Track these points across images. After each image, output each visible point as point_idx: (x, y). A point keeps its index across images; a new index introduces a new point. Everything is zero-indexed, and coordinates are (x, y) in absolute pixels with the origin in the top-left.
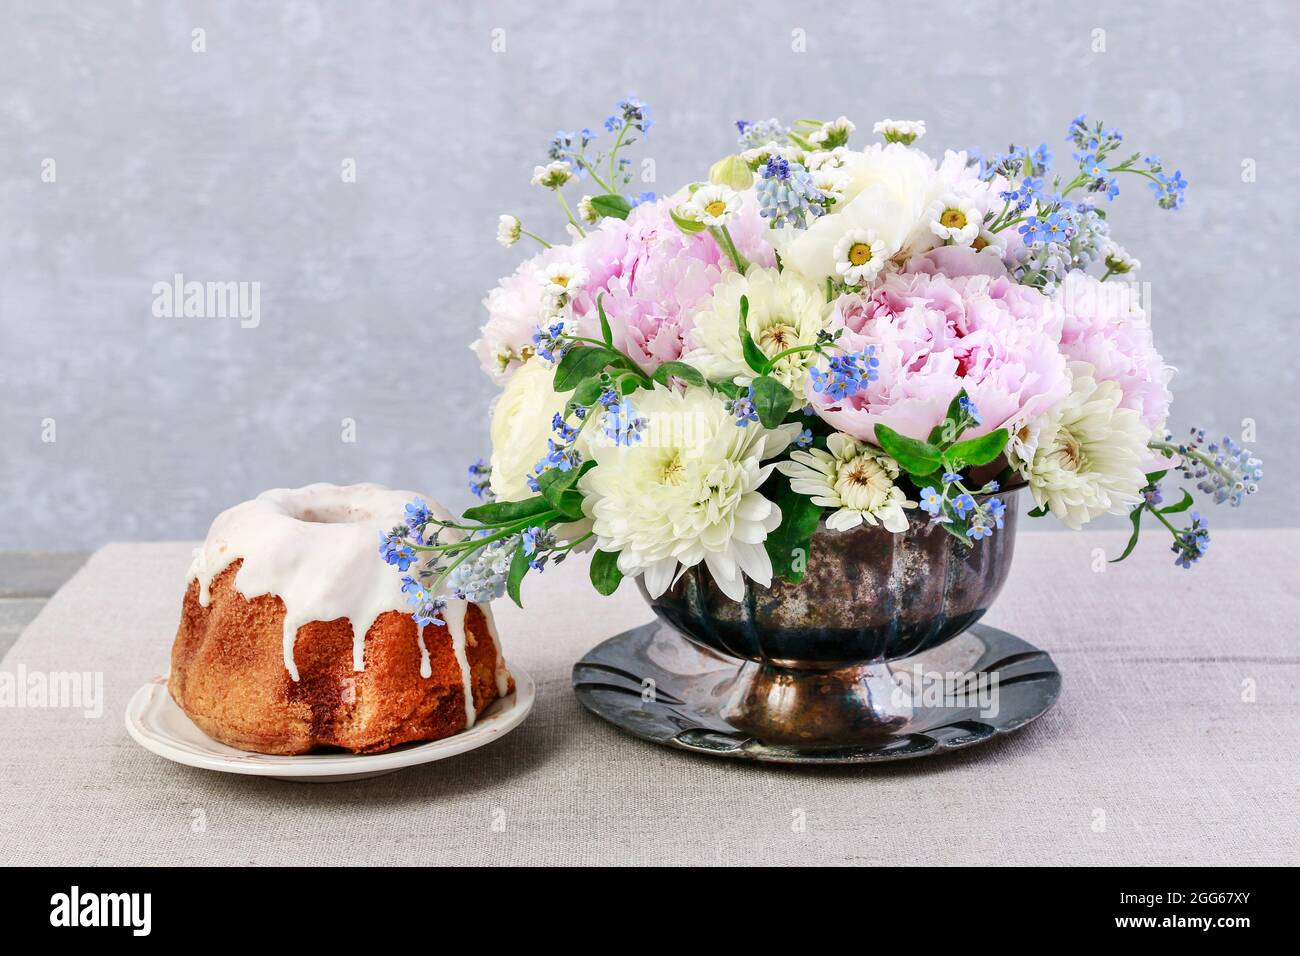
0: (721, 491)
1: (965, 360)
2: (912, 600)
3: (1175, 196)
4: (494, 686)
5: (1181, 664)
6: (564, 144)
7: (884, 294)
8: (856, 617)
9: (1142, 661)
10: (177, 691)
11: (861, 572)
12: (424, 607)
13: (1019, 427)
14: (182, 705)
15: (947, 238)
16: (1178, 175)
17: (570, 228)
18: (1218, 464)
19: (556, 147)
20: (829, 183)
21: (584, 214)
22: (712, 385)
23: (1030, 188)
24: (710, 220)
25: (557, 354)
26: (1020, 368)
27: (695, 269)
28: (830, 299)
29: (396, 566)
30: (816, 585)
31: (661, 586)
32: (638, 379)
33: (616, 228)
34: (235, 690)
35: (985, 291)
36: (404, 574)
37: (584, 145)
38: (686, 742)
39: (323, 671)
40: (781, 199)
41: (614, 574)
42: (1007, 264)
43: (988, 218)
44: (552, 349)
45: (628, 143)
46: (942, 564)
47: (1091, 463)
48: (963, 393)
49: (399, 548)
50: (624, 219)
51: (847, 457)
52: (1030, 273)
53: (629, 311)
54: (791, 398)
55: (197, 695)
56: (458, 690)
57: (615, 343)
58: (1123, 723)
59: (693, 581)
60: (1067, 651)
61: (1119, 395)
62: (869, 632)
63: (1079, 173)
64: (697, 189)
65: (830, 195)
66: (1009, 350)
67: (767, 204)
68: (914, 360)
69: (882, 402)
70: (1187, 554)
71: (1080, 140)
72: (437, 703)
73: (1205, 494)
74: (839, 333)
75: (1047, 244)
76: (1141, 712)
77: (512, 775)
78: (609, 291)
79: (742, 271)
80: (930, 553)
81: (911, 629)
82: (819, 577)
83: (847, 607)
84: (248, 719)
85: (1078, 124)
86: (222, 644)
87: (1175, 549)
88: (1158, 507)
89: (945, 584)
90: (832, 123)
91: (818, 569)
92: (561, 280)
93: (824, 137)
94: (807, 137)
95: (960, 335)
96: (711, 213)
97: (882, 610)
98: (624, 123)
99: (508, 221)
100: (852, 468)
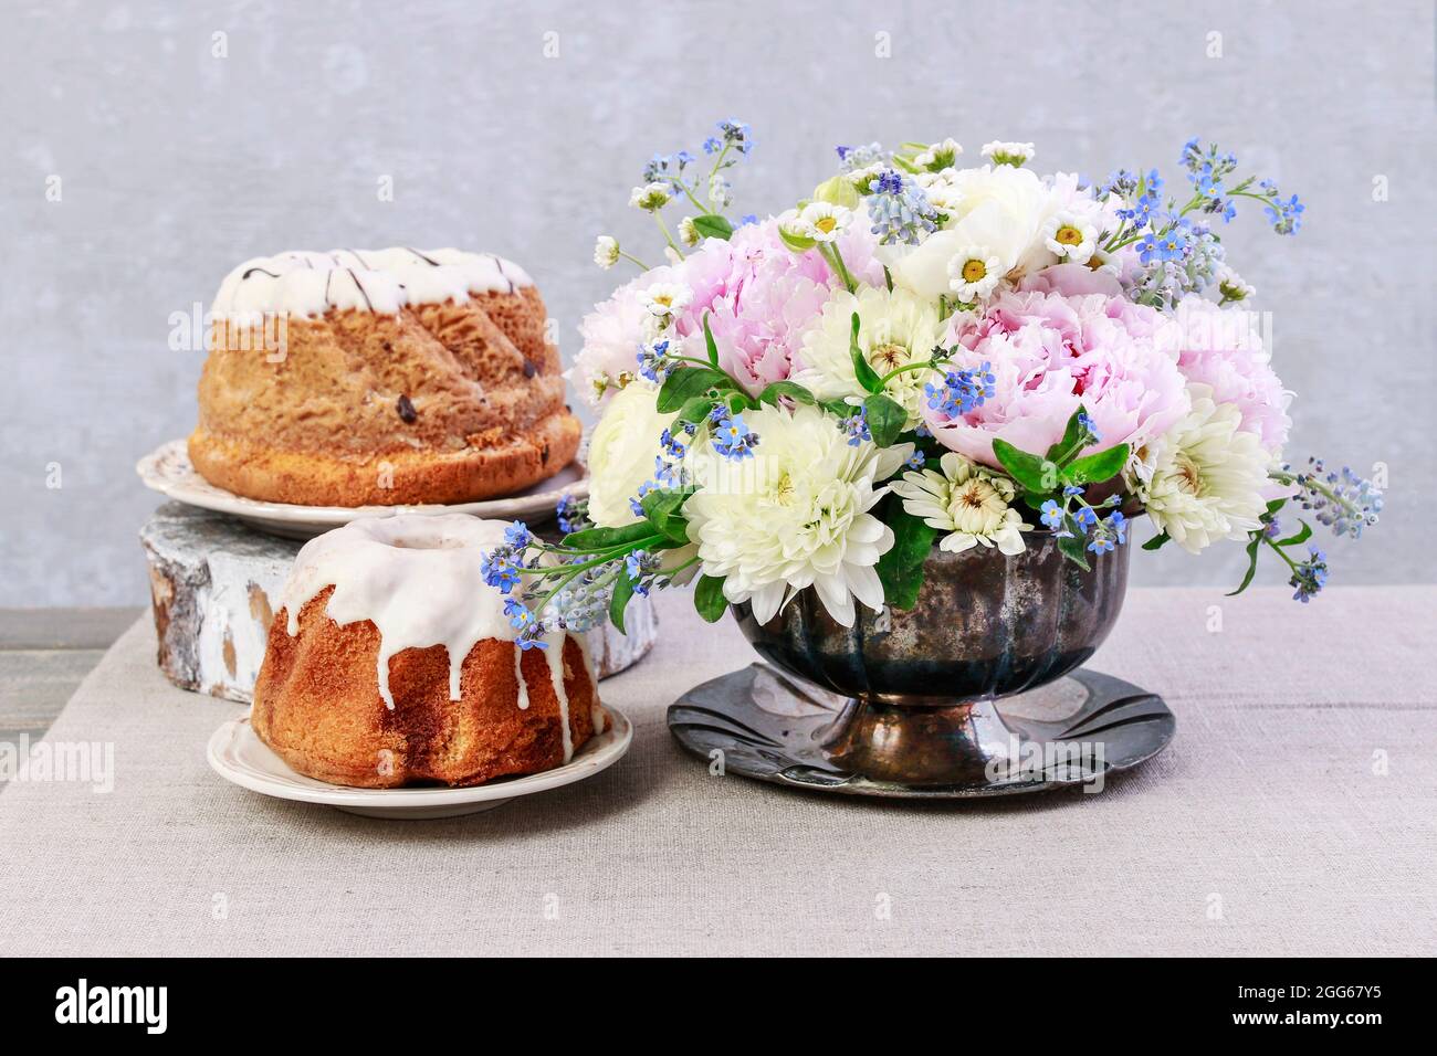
0: (833, 513)
1: (1082, 379)
2: (1025, 631)
3: (1292, 221)
4: (590, 722)
5: (1297, 710)
6: (660, 167)
7: (998, 312)
8: (967, 648)
9: (1257, 706)
10: (262, 725)
11: (973, 600)
12: (528, 630)
13: (1138, 446)
14: (268, 738)
15: (1063, 254)
16: (1295, 199)
17: (669, 252)
18: (1338, 494)
19: (652, 170)
20: (941, 201)
21: (684, 235)
22: (822, 406)
23: (1146, 206)
24: (820, 236)
25: (662, 374)
26: (1138, 386)
27: (804, 286)
28: (942, 318)
29: (498, 589)
30: (926, 614)
31: (768, 612)
32: (745, 400)
33: (720, 248)
34: (326, 720)
35: (1102, 309)
36: (506, 597)
37: (681, 168)
38: (791, 778)
39: (418, 700)
40: (894, 214)
41: (719, 601)
42: (1124, 285)
43: (1103, 237)
44: (656, 369)
45: (728, 165)
46: (1055, 594)
47: (1209, 489)
48: (1082, 409)
49: (502, 569)
50: (727, 240)
51: (961, 479)
52: (1146, 293)
53: (735, 331)
54: (903, 417)
55: (285, 727)
56: (555, 722)
57: (721, 364)
58: (1239, 764)
59: (798, 612)
60: (1178, 698)
61: (1238, 417)
62: (980, 664)
63: (1195, 195)
64: (806, 205)
65: (943, 211)
66: (1128, 368)
67: (878, 220)
68: (1030, 377)
69: (997, 421)
70: (1306, 587)
71: (1194, 164)
72: (535, 736)
73: (1323, 526)
74: (954, 349)
75: (1163, 263)
76: (1258, 753)
77: (611, 812)
78: (713, 311)
79: (852, 289)
80: (1043, 581)
81: (1023, 662)
82: (929, 606)
83: (958, 637)
84: (340, 750)
85: (1192, 147)
86: (313, 673)
87: (1293, 584)
88: (1276, 539)
89: (1058, 615)
90: (939, 144)
91: (929, 596)
92: (664, 300)
93: (931, 159)
94: (913, 160)
95: (1075, 354)
96: (822, 229)
97: (994, 641)
98: (724, 143)
99: (606, 242)
100: (966, 490)
